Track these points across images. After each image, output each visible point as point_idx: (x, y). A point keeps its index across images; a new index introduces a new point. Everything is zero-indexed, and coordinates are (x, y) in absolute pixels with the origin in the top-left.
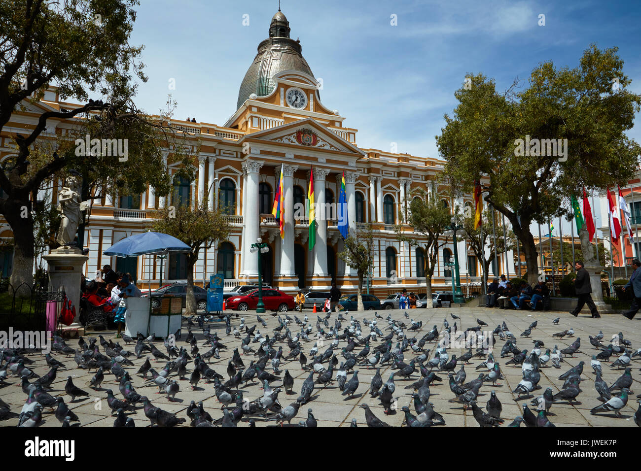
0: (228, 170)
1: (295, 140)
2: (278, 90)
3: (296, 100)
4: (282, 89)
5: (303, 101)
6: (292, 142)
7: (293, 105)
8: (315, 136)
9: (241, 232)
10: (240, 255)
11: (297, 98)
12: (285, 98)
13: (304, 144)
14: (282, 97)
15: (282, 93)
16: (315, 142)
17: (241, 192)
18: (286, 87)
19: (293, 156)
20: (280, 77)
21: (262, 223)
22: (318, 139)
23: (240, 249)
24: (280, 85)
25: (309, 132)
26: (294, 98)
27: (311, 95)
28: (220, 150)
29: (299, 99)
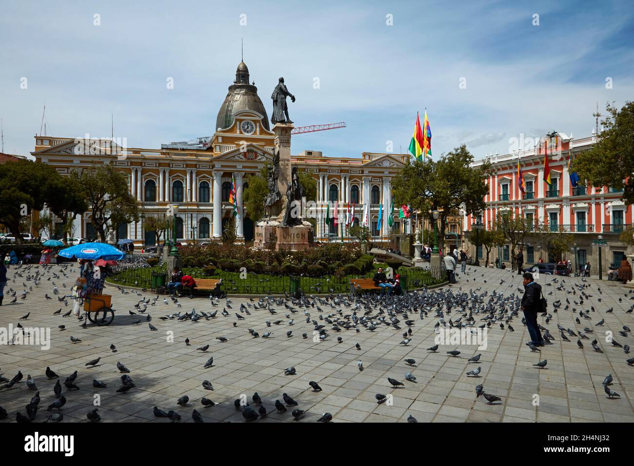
0: (204, 177)
1: (243, 157)
2: (235, 124)
3: (248, 128)
4: (238, 123)
5: (253, 128)
6: (241, 158)
7: (246, 132)
8: (256, 153)
9: (213, 212)
10: (212, 225)
11: (248, 127)
12: (240, 129)
13: (249, 159)
14: (238, 128)
15: (238, 125)
16: (256, 156)
17: (212, 188)
18: (241, 121)
19: (241, 167)
20: (236, 116)
21: (223, 207)
22: (258, 154)
23: (212, 221)
24: (237, 120)
25: (252, 151)
26: (246, 127)
27: (258, 124)
28: (199, 165)
29: (250, 128)
